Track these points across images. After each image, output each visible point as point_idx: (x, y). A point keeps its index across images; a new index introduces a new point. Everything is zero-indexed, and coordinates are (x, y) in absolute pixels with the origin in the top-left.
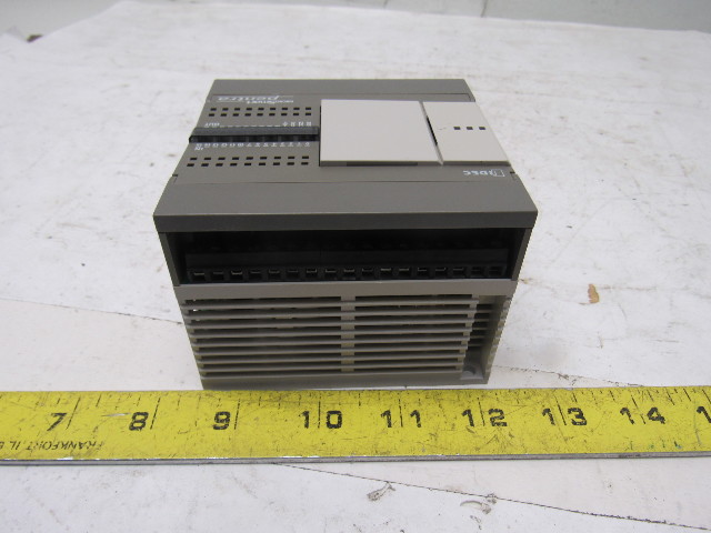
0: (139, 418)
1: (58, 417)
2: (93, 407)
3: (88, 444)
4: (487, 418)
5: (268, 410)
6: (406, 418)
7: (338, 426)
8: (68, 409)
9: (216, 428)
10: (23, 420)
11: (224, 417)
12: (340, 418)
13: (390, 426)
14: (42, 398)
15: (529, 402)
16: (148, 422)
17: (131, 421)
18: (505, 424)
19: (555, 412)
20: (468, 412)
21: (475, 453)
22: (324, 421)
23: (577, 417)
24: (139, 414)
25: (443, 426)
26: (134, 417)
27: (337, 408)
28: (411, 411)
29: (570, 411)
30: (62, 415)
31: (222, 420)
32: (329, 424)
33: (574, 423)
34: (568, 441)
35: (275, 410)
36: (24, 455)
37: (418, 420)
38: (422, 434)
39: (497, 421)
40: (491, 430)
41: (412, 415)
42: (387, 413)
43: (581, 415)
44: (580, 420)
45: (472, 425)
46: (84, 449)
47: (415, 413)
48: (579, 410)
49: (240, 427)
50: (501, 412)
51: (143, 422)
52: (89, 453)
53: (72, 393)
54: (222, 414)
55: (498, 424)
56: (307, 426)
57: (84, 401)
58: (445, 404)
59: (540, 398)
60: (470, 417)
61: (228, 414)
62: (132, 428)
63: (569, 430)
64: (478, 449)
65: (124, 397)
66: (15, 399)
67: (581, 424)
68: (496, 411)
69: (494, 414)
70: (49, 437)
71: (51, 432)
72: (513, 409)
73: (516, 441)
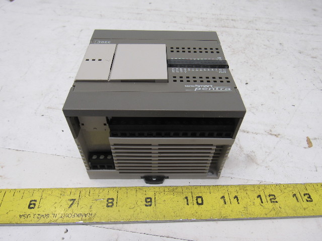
0: (110, 201)
1: (72, 201)
2: (87, 196)
3: (88, 215)
4: (268, 199)
5: (169, 196)
6: (232, 199)
7: (202, 204)
8: (76, 197)
9: (146, 206)
10: (56, 203)
11: (149, 200)
12: (202, 200)
13: (225, 204)
14: (63, 191)
15: (286, 191)
16: (115, 203)
17: (106, 202)
18: (277, 202)
19: (298, 195)
20: (259, 196)
21: (265, 216)
22: (195, 202)
23: (308, 198)
24: (109, 199)
25: (249, 203)
26: (108, 201)
27: (200, 195)
28: (234, 196)
29: (305, 195)
30: (74, 200)
31: (149, 201)
32: (197, 203)
33: (307, 201)
34: (306, 210)
35: (172, 196)
36: (59, 221)
37: (238, 200)
38: (240, 207)
39: (273, 200)
40: (270, 205)
41: (235, 198)
42: (223, 197)
43: (310, 197)
44: (309, 199)
45: (262, 202)
46: (87, 217)
47: (236, 197)
48: (309, 194)
49: (157, 205)
50: (274, 196)
51: (112, 203)
52: (90, 219)
53: (77, 189)
54: (148, 198)
55: (274, 202)
56: (188, 204)
57: (83, 193)
58: (249, 192)
59: (291, 189)
60: (261, 198)
61: (151, 198)
62: (108, 206)
63: (305, 204)
64: (266, 215)
65: (101, 191)
66: (50, 192)
67: (310, 201)
68: (272, 195)
69: (271, 197)
70: (69, 211)
71: (70, 209)
72: (279, 194)
73: (283, 210)
